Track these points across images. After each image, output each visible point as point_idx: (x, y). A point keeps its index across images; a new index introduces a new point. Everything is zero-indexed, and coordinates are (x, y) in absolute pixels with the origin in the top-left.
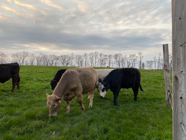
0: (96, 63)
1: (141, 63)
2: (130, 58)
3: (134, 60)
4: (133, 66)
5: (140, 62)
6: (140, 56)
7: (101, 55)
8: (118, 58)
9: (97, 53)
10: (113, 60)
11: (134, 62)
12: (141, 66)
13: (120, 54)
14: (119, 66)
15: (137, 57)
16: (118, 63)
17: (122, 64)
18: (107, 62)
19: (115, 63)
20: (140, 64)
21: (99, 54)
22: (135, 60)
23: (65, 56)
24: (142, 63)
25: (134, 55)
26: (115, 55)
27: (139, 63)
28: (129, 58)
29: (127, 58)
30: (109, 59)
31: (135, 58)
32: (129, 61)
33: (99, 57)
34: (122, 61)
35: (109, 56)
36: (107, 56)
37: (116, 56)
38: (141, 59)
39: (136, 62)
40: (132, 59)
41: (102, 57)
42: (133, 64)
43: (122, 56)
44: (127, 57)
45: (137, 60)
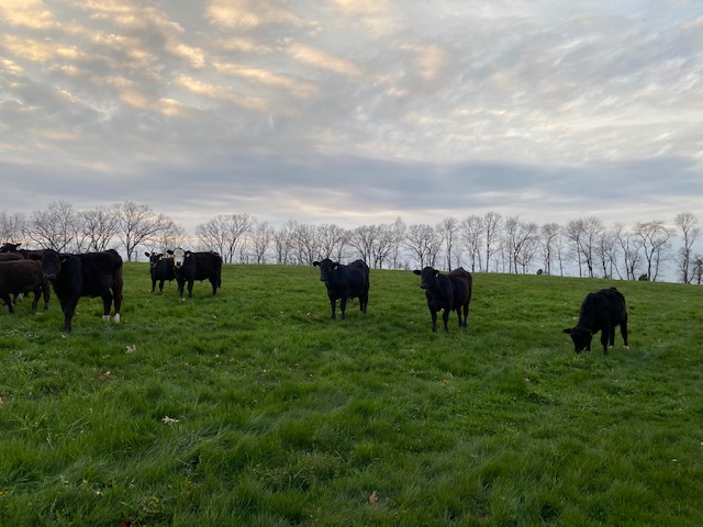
1: (687, 256)
2: (640, 238)
3: (657, 247)
5: (687, 252)
6: (684, 228)
7: (512, 224)
8: (584, 238)
9: (494, 218)
10: (564, 244)
12: (690, 272)
13: (594, 221)
14: (591, 269)
15: (671, 233)
16: (584, 258)
17: (600, 260)
18: (538, 252)
19: (570, 256)
20: (686, 262)
21: (505, 220)
22: (662, 246)
23: (372, 229)
24: (692, 257)
25: (655, 226)
26: (571, 224)
27: (681, 259)
28: (634, 238)
29: (625, 239)
30: (544, 242)
31: (660, 236)
32: (632, 249)
33: (505, 234)
34: (602, 250)
35: (547, 229)
36: (539, 232)
37: (577, 230)
38: (690, 239)
39: (664, 254)
40: (648, 240)
41: (517, 232)
43: (602, 228)
44: (623, 232)
45: (670, 246)
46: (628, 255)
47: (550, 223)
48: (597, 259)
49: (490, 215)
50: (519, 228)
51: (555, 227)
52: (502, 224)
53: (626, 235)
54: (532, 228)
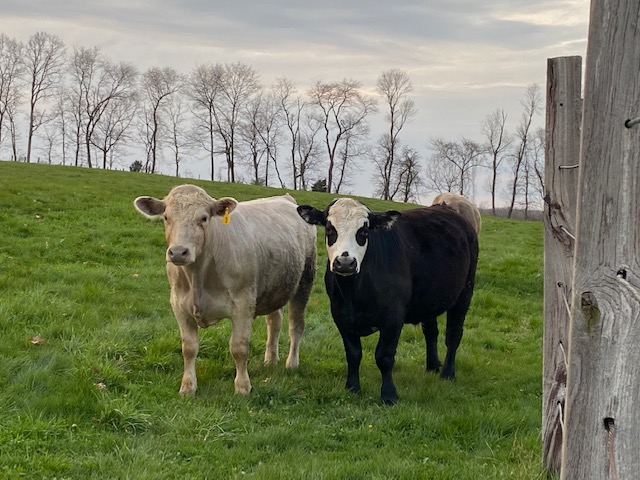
0: (40, 131)
1: (391, 151)
2: (319, 111)
3: (344, 132)
4: (336, 173)
5: (391, 144)
6: (391, 98)
7: (84, 62)
8: (223, 104)
9: (48, 45)
10: (185, 114)
11: (341, 144)
12: (394, 179)
13: (243, 72)
14: (231, 165)
15: (369, 106)
16: (220, 143)
17: (248, 150)
18: (136, 126)
19: (195, 139)
20: (390, 160)
21: (70, 53)
22: (354, 131)
24: (398, 152)
25: (346, 92)
26: (201, 72)
27: (381, 156)
28: (310, 110)
29: (293, 111)
30: (148, 106)
31: (352, 110)
32: (305, 131)
33: (69, 81)
34: (254, 130)
35: (155, 79)
36: (139, 83)
37: (210, 85)
38: (398, 120)
39: (357, 144)
40: (332, 117)
41: (95, 81)
42: (338, 160)
43: (255, 87)
44: (293, 97)
45: (366, 131)
46: (297, 142)
47: (162, 67)
48: (243, 149)
49: (39, 39)
50: (98, 73)
51: (170, 76)
52: (64, 59)
53: (297, 102)
54: (126, 74)
